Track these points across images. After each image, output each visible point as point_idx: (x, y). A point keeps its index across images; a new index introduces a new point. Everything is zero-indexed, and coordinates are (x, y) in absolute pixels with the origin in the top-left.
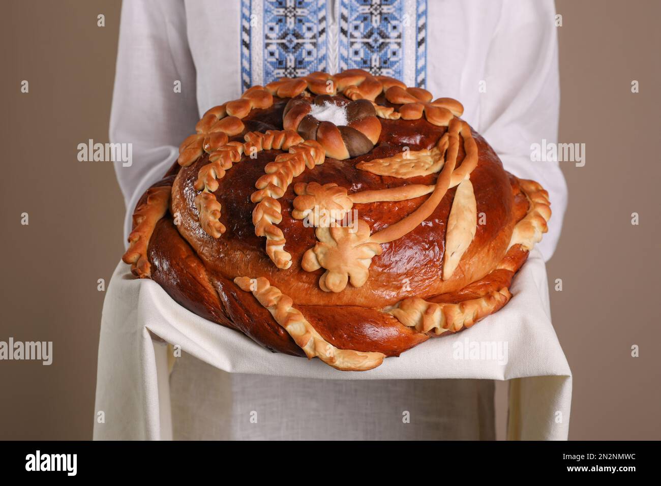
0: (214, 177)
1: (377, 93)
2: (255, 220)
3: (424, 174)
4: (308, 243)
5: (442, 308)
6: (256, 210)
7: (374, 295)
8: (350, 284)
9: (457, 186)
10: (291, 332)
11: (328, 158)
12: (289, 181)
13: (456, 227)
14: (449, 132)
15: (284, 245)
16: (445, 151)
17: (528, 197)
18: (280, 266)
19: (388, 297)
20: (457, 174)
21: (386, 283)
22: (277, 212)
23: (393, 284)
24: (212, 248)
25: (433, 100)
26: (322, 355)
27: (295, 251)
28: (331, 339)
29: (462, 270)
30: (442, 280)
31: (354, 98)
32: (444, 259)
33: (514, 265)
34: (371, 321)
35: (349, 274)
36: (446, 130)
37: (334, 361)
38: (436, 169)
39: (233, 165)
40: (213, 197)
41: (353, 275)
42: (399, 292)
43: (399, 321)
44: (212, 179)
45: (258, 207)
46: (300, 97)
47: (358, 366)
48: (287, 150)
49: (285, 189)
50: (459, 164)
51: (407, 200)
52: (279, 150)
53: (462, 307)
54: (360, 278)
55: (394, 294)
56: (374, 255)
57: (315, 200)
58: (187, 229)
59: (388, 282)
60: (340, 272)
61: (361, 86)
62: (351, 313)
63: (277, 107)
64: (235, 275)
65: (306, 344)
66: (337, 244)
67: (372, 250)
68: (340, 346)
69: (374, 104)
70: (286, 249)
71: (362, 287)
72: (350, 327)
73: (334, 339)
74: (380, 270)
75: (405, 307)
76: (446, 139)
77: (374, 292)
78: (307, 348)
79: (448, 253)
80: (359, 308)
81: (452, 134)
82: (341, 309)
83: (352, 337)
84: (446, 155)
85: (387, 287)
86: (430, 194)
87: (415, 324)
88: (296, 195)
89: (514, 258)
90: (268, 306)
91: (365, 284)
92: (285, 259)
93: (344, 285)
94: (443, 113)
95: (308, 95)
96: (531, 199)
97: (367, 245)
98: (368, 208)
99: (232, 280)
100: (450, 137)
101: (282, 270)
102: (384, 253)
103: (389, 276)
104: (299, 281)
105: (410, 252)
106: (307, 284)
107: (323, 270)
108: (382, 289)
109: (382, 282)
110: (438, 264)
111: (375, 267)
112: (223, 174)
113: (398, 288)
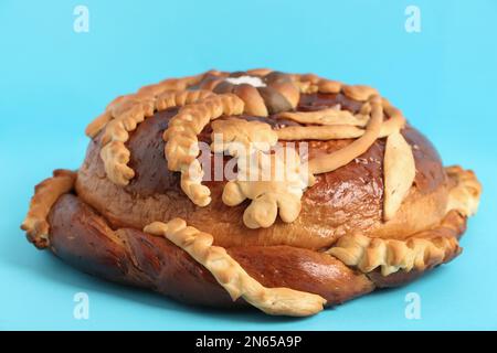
7: (307, 232)
8: (279, 220)
10: (211, 269)
19: (323, 236)
21: (321, 218)
23: (329, 220)
27: (214, 186)
28: (260, 277)
30: (383, 220)
32: (383, 196)
35: (278, 204)
39: (145, 118)
42: (336, 231)
53: (410, 244)
54: (291, 211)
55: (331, 232)
56: (306, 186)
59: (323, 216)
60: (267, 201)
65: (231, 281)
70: (205, 184)
71: (294, 222)
73: (263, 276)
74: (313, 203)
75: (344, 244)
77: (307, 229)
78: (231, 286)
79: (388, 191)
80: (291, 247)
83: (285, 273)
85: (321, 223)
90: (184, 246)
91: (296, 219)
92: (204, 194)
93: (272, 219)
99: (141, 229)
102: (316, 185)
103: (324, 210)
104: (219, 220)
105: (345, 185)
106: (228, 224)
107: (247, 202)
108: (316, 226)
109: (316, 217)
110: (377, 201)
111: (307, 200)
112: (134, 126)
113: (335, 226)
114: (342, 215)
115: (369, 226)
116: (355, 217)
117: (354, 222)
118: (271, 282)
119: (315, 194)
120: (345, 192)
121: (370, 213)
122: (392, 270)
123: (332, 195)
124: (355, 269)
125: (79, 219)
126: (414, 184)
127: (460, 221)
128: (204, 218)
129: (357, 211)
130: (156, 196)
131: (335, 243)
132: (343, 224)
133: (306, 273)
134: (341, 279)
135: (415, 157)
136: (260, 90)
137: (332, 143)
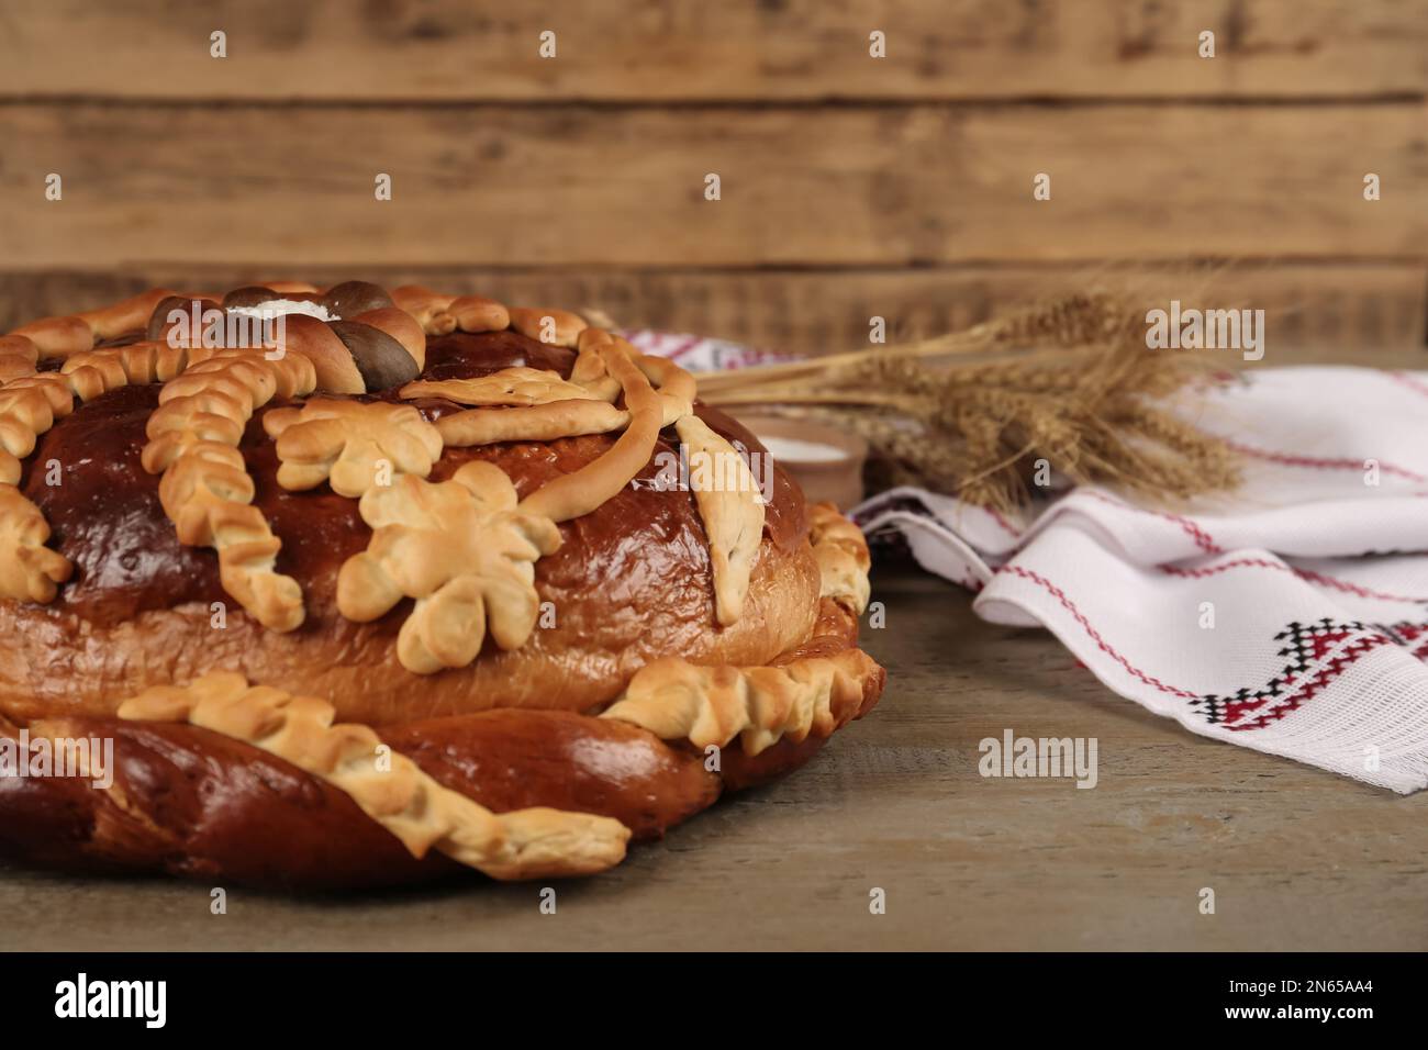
5: (748, 677)
7: (556, 669)
8: (492, 647)
19: (595, 675)
21: (585, 630)
23: (603, 634)
30: (717, 626)
32: (711, 566)
35: (485, 599)
41: (497, 603)
42: (623, 658)
47: (571, 848)
54: (517, 620)
55: (609, 663)
56: (539, 554)
59: (589, 627)
67: (530, 539)
71: (523, 647)
74: (562, 594)
77: (557, 663)
79: (721, 549)
83: (532, 772)
85: (587, 645)
91: (529, 641)
93: (475, 645)
102: (564, 550)
103: (590, 610)
105: (627, 545)
106: (354, 670)
107: (406, 606)
108: (576, 653)
109: (573, 628)
110: (700, 579)
111: (548, 589)
113: (617, 648)
114: (631, 620)
115: (691, 641)
116: (660, 621)
117: (659, 634)
118: (500, 799)
119: (563, 573)
120: (630, 561)
121: (691, 609)
122: (765, 739)
123: (601, 572)
126: (766, 534)
129: (662, 607)
131: (623, 689)
132: (634, 641)
133: (581, 767)
134: (660, 777)
137: (564, 447)
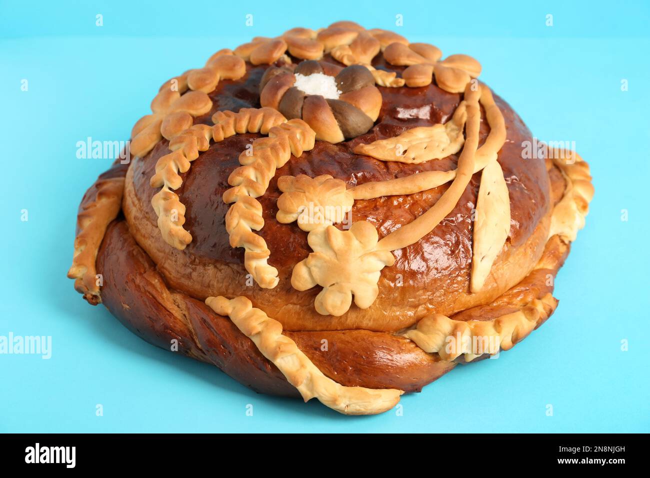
0: (176, 171)
1: (373, 52)
2: (229, 226)
3: (441, 156)
4: (299, 253)
5: (472, 327)
6: (230, 214)
7: (385, 316)
8: (354, 306)
9: (483, 170)
10: (281, 368)
11: (318, 141)
12: (272, 174)
13: (485, 224)
14: (466, 100)
15: (268, 257)
16: (463, 125)
17: (563, 173)
18: (263, 286)
19: (402, 318)
20: (483, 155)
21: (400, 300)
22: (258, 215)
23: (409, 302)
24: (176, 261)
25: (443, 58)
26: (322, 395)
27: (282, 265)
28: (333, 374)
29: (494, 278)
30: (469, 291)
31: (346, 61)
32: (471, 265)
33: (555, 262)
34: (383, 348)
35: (352, 292)
36: (462, 97)
37: (337, 403)
38: (454, 149)
39: (200, 155)
40: (175, 198)
41: (358, 295)
42: (417, 311)
43: (417, 346)
44: (173, 174)
45: (233, 209)
46: (279, 64)
48: (266, 134)
49: (267, 185)
50: (482, 142)
51: (422, 192)
52: (256, 133)
54: (368, 297)
55: (411, 313)
56: (384, 266)
57: (305, 198)
58: (144, 236)
59: (402, 298)
60: (341, 291)
61: (353, 45)
62: (356, 339)
63: (252, 77)
64: (207, 295)
65: (302, 382)
66: (336, 253)
67: (381, 260)
68: (346, 382)
69: (371, 69)
70: (271, 262)
71: (370, 307)
72: (357, 357)
73: (336, 373)
74: (392, 284)
75: (425, 328)
76: (462, 110)
77: (386, 313)
78: (303, 389)
79: (477, 258)
80: (366, 332)
81: (470, 102)
82: (343, 333)
83: (359, 370)
84: (465, 131)
85: (400, 305)
86: (450, 183)
87: (438, 349)
88: (281, 193)
89: (554, 252)
90: (250, 335)
91: (373, 304)
92: (270, 276)
93: (347, 307)
94: (458, 75)
95: (288, 60)
96: (568, 175)
97: (374, 254)
98: (373, 205)
99: (202, 300)
100: (468, 107)
101: (266, 289)
104: (288, 302)
106: (298, 306)
107: (318, 289)
108: (394, 309)
109: (395, 299)
110: (464, 272)
111: (386, 281)
112: (187, 166)
113: (416, 306)
117: (436, 299)
124: (436, 356)
125: (133, 281)
126: (508, 239)
127: (563, 249)
128: (272, 299)
130: (218, 266)
131: (416, 324)
132: (425, 303)
135: (511, 197)
136: (332, 104)
